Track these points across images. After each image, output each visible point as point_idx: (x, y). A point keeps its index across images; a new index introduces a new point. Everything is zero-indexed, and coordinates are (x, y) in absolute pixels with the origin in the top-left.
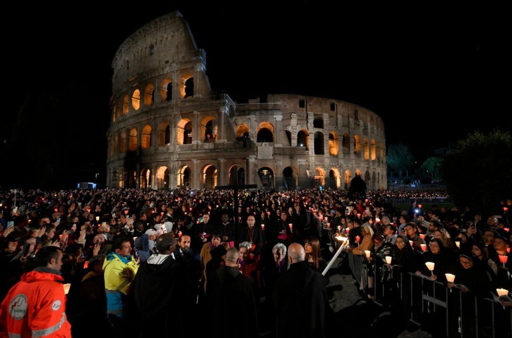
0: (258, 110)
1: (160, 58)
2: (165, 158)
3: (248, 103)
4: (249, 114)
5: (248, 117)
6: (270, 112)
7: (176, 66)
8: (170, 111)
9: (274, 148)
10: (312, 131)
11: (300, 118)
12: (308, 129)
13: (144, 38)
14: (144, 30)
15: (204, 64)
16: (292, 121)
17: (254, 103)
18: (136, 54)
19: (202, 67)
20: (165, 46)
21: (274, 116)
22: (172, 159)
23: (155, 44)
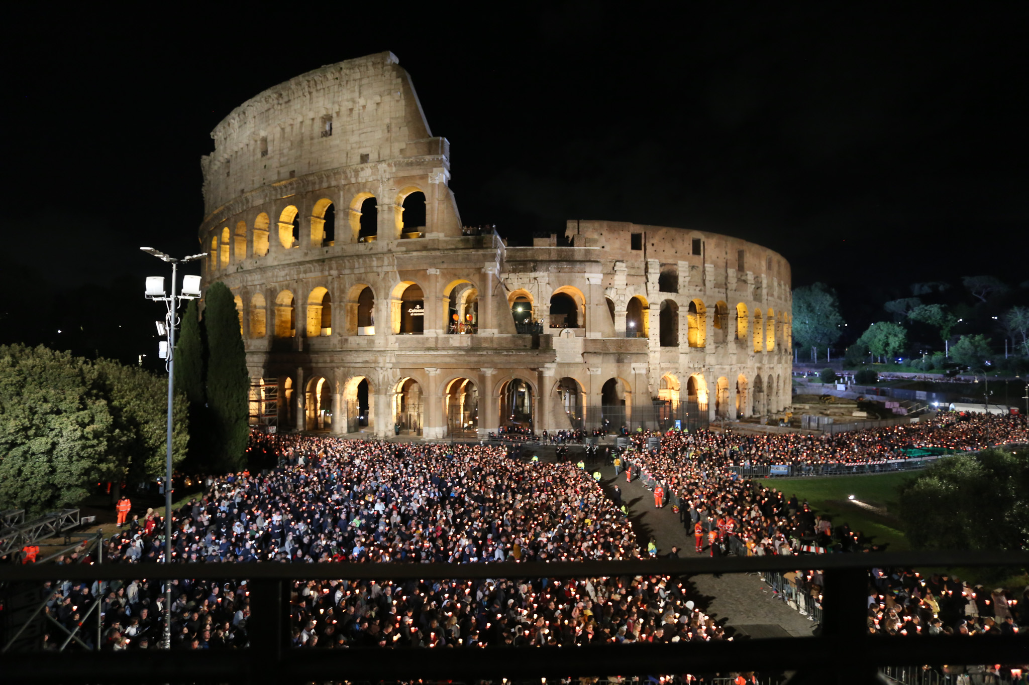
0: (553, 261)
1: (349, 148)
2: (367, 362)
3: (532, 245)
4: (534, 270)
5: (533, 275)
6: (578, 266)
7: (387, 169)
8: (375, 263)
9: (586, 341)
10: (655, 298)
11: (633, 272)
12: (647, 294)
13: (308, 96)
14: (308, 81)
15: (447, 168)
16: (616, 277)
17: (544, 245)
18: (288, 129)
19: (442, 176)
20: (360, 122)
21: (587, 275)
22: (381, 365)
23: (334, 115)
